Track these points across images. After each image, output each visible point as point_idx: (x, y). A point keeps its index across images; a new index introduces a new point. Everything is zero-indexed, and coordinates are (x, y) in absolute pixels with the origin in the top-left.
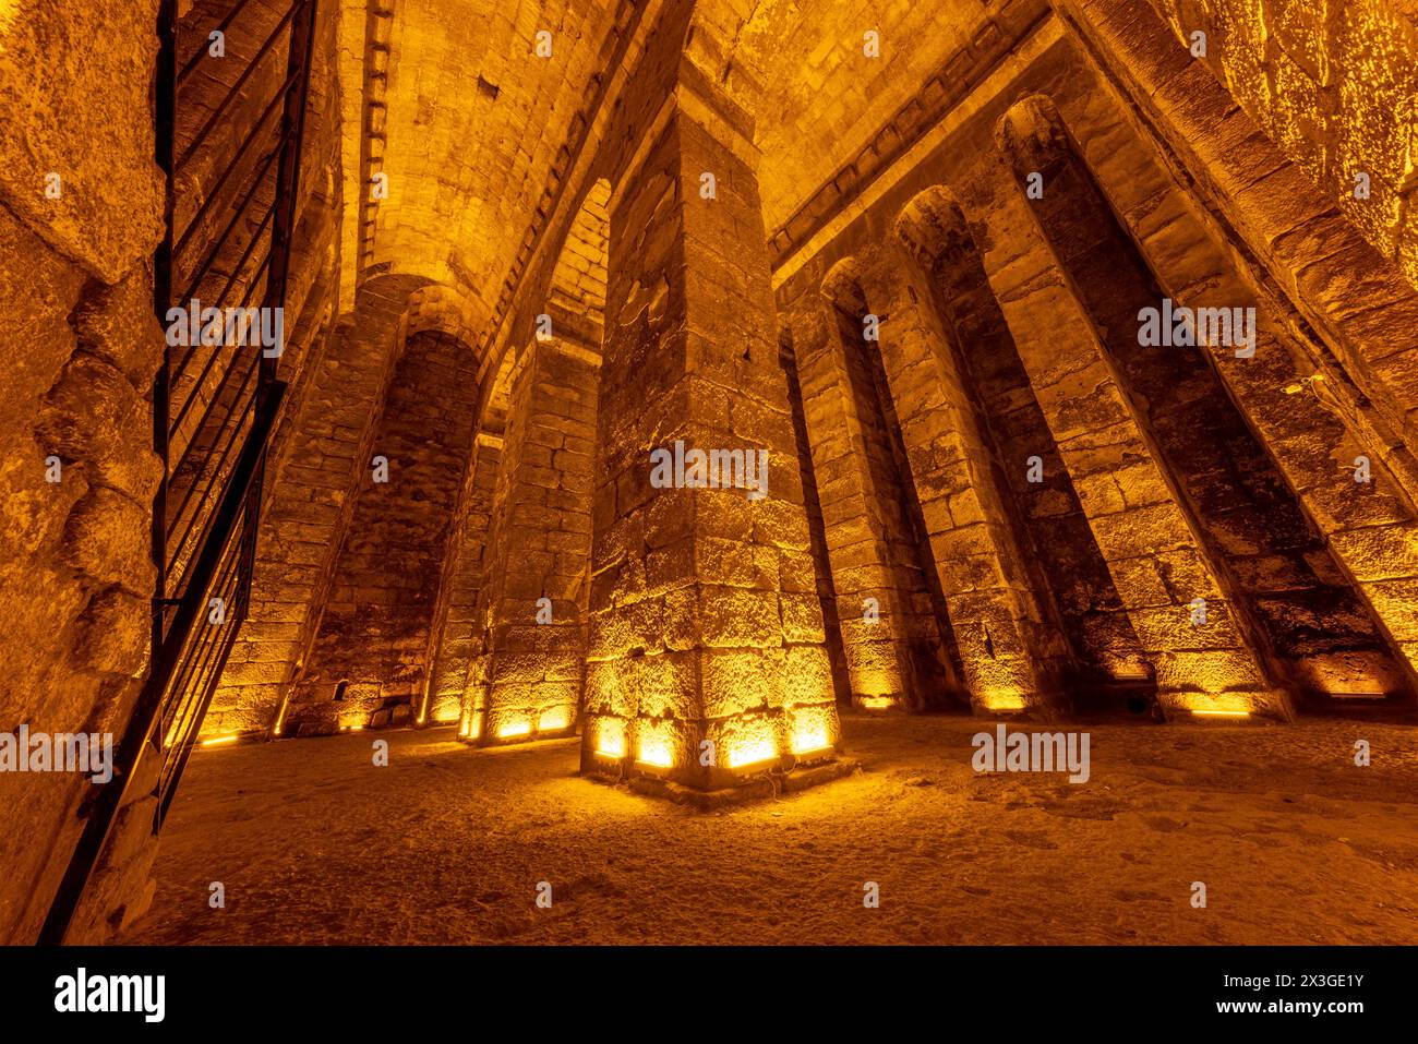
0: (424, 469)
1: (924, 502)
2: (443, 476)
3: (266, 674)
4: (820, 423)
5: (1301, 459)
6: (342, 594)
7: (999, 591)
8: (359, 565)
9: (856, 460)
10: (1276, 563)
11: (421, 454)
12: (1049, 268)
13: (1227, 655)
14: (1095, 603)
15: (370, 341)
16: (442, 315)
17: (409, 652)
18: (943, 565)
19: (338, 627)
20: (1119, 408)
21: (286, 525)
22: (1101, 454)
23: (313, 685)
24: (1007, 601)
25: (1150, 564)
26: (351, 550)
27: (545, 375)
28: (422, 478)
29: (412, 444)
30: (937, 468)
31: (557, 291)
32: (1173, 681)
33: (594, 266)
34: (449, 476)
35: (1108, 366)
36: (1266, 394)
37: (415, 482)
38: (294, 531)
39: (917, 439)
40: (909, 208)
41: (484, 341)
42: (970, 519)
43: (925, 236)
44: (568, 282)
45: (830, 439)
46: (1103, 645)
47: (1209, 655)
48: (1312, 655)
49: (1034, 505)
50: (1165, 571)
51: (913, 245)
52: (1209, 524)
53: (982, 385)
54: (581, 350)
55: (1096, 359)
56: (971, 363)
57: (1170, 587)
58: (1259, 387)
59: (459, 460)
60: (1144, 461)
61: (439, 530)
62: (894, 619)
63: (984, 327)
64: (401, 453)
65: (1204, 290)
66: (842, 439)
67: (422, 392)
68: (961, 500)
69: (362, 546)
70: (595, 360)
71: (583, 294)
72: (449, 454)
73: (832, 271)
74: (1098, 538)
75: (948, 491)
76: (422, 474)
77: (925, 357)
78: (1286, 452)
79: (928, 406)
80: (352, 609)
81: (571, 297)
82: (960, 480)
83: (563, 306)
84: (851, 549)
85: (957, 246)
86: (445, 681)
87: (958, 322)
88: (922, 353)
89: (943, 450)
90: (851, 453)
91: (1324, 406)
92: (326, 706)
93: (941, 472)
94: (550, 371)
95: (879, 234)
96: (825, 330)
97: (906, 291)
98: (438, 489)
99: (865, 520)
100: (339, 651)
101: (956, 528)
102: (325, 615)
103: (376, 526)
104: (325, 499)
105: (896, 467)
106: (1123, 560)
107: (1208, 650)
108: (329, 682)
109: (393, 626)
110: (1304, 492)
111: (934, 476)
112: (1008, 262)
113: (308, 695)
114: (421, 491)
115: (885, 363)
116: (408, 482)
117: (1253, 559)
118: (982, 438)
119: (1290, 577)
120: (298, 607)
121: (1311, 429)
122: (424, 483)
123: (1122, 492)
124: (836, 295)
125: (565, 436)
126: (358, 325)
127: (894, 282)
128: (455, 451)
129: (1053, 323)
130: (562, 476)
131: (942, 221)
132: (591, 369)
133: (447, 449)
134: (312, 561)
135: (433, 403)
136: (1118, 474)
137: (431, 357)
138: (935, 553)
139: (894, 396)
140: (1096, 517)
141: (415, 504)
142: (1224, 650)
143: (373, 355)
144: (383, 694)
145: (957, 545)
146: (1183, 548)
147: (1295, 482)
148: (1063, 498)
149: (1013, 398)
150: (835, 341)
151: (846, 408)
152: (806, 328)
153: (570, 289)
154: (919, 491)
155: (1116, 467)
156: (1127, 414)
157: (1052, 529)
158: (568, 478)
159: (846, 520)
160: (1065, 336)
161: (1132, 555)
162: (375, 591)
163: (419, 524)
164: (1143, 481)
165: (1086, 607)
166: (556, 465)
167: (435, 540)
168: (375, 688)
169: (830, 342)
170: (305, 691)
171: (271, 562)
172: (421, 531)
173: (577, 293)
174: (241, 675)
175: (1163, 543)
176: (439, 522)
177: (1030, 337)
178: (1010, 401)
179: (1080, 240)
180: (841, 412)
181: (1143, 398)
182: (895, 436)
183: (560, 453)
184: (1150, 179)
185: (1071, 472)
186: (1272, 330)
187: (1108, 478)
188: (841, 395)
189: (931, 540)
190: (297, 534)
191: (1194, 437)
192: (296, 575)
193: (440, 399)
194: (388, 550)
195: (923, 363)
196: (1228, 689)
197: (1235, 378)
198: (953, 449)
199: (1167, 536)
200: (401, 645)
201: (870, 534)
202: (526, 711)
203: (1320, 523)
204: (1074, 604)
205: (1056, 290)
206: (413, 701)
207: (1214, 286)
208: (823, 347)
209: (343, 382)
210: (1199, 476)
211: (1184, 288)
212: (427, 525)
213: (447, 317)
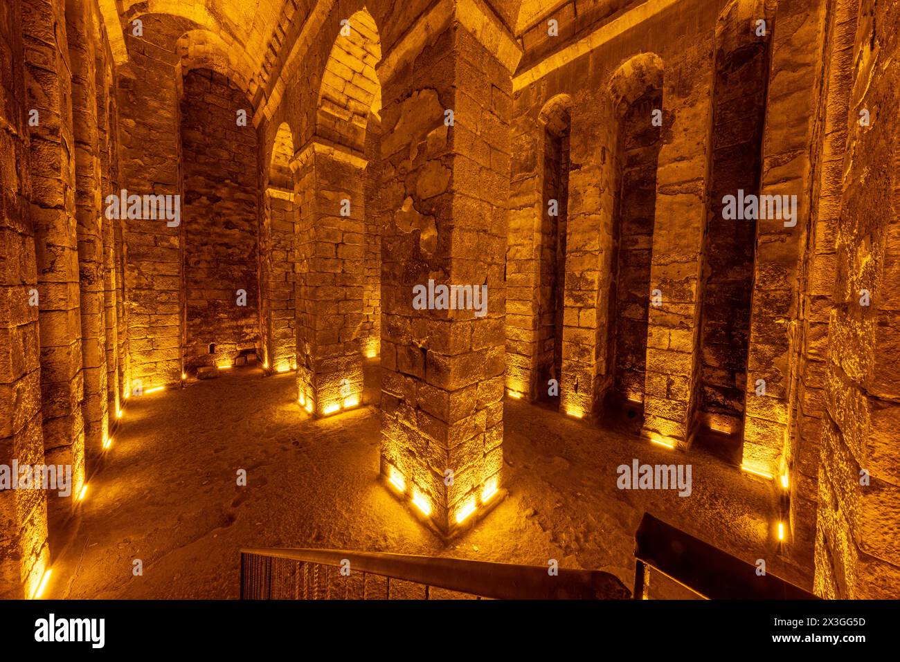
0: (228, 204)
1: (566, 306)
2: (244, 210)
3: (168, 355)
4: (517, 230)
5: (760, 356)
6: (194, 294)
7: (589, 365)
8: (200, 275)
9: (534, 265)
10: (722, 373)
11: (223, 192)
12: (699, 179)
13: (677, 424)
14: (633, 366)
15: (156, 97)
16: (210, 56)
17: (248, 326)
18: (566, 343)
19: (199, 315)
20: (691, 295)
21: (145, 264)
22: (669, 317)
23: (194, 347)
24: (592, 372)
25: (665, 378)
26: (192, 265)
27: (325, 182)
28: (228, 212)
29: (213, 183)
30: (580, 290)
31: (326, 98)
32: (650, 427)
33: (357, 76)
34: (248, 209)
35: (699, 268)
36: (766, 318)
37: (224, 214)
38: (152, 267)
39: (574, 267)
40: (626, 67)
41: (254, 89)
42: (588, 325)
43: (629, 89)
44: (335, 90)
45: (520, 245)
46: (629, 385)
47: (669, 422)
48: (713, 413)
49: (625, 309)
50: (670, 383)
51: (617, 97)
52: (704, 347)
53: (625, 224)
54: (350, 156)
55: (694, 259)
56: (624, 206)
57: (668, 390)
58: (765, 313)
59: (254, 197)
60: (688, 328)
61: (250, 250)
62: (533, 360)
63: (642, 181)
64: (207, 190)
65: (776, 241)
66: (528, 248)
67: (210, 135)
68: (587, 313)
69: (198, 262)
70: (361, 164)
71: (348, 100)
72: (245, 191)
73: (551, 102)
74: (648, 358)
75: (582, 305)
76: (228, 209)
77: (596, 211)
78: (755, 350)
79: (587, 248)
80: (204, 303)
81: (339, 105)
82: (590, 302)
83: (332, 113)
84: (519, 317)
85: (650, 99)
86: (277, 351)
87: (627, 170)
88: (595, 207)
89: (587, 280)
90: (532, 259)
91: (787, 335)
92: (206, 356)
93: (581, 293)
94: (327, 178)
95: (596, 83)
96: (534, 157)
97: (599, 150)
98: (243, 220)
99: (531, 304)
100: (204, 328)
101: (579, 327)
102: (188, 307)
103: (205, 248)
104: (166, 244)
105: (556, 261)
106: (654, 372)
107: (670, 419)
108: (203, 344)
109: (234, 312)
110: (750, 371)
111: (577, 293)
112: (676, 160)
113: (193, 352)
114: (230, 222)
115: (569, 204)
116: (218, 214)
117: (714, 369)
118: (612, 265)
119: (724, 381)
120: (173, 316)
121: (774, 344)
122: (230, 215)
123: (670, 341)
124: (549, 120)
125: (345, 232)
126: (138, 77)
127: (594, 137)
128: (248, 188)
129: (683, 223)
130: (344, 262)
131: (648, 77)
132: (358, 171)
133: (242, 187)
134: (172, 287)
135: (221, 146)
136: (673, 331)
137: (210, 99)
138: (564, 336)
139: (568, 231)
140: (651, 348)
141: (228, 232)
142: (677, 422)
143: (162, 112)
144: (239, 349)
145: (577, 336)
146: (684, 377)
147: (749, 366)
148: (642, 311)
149: (639, 241)
150: (540, 168)
151: (536, 226)
152: (521, 148)
153: (336, 96)
154: (565, 299)
155: (673, 327)
156: (693, 300)
157: (629, 325)
158: (348, 264)
159: (520, 300)
160: (684, 237)
161: (659, 371)
162: (216, 292)
163: (235, 246)
164: (682, 339)
165: (628, 366)
166: (340, 256)
167: (249, 257)
168: (233, 346)
169: (536, 169)
170: (191, 350)
171: (144, 290)
172: (237, 251)
173: (343, 100)
174: (153, 356)
175: (676, 371)
176: (249, 244)
177: (665, 226)
178: (637, 242)
179: (733, 134)
180: (531, 229)
181: (710, 269)
182: (561, 241)
183: (341, 246)
184: (797, 134)
185: (650, 320)
186: (793, 283)
187: (667, 331)
188: (535, 216)
189: (564, 328)
190: (155, 269)
191: (723, 301)
192: (164, 297)
193: (227, 142)
194: (218, 265)
195: (593, 216)
196: (670, 436)
197: (758, 303)
198: (593, 282)
199: (680, 368)
200: (243, 322)
201: (531, 313)
202: (337, 399)
203: (748, 386)
204: (623, 363)
205: (695, 199)
206: (258, 352)
207: (783, 241)
208: (530, 170)
209: (145, 141)
210: (713, 322)
211: (766, 234)
212: (241, 246)
213: (215, 57)
